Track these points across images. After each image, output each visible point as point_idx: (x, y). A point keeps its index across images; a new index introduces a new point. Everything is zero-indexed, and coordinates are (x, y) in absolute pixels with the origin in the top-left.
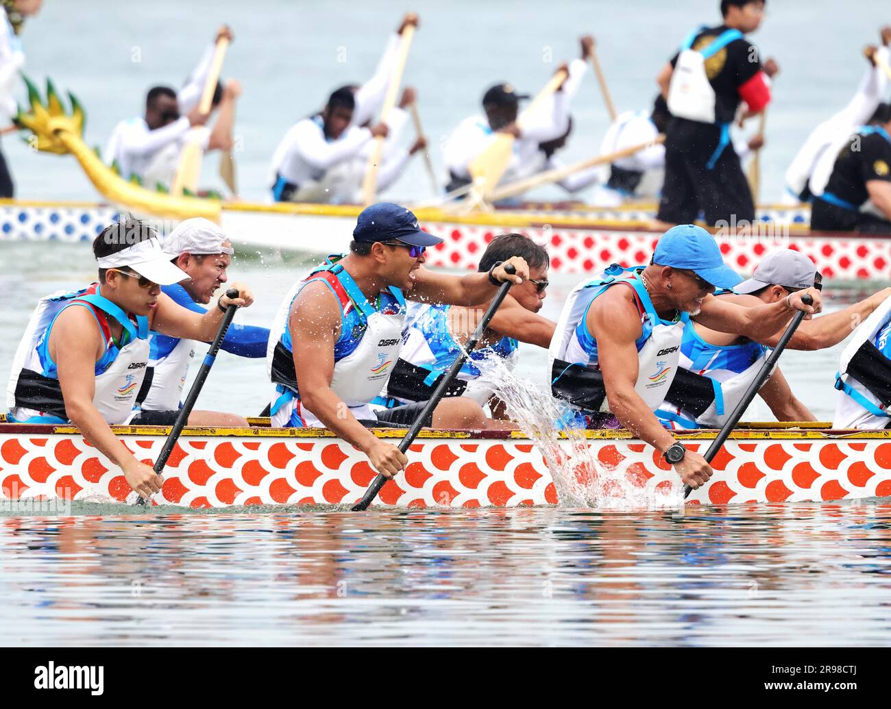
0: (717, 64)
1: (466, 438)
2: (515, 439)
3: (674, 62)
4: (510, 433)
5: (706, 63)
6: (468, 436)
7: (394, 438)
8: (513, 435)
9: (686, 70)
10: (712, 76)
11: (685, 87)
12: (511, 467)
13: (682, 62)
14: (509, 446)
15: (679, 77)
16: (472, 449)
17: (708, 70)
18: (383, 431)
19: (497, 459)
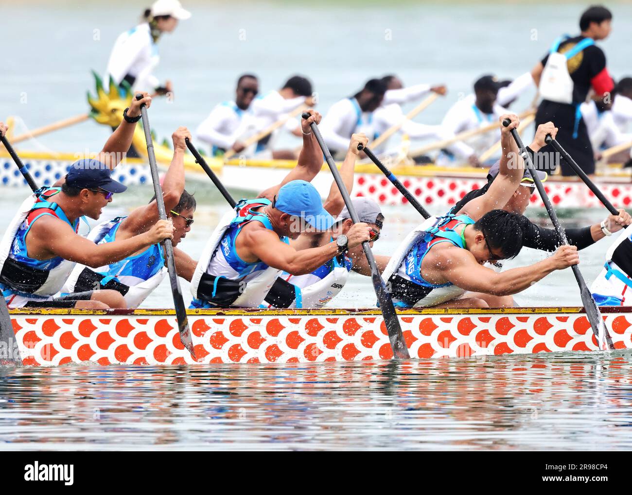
0: (576, 63)
1: (103, 315)
2: (137, 315)
3: (544, 62)
4: (133, 311)
5: (568, 62)
6: (105, 313)
7: (54, 314)
8: (136, 312)
9: (553, 67)
10: (571, 72)
11: (552, 79)
12: (132, 334)
13: (550, 61)
14: (132, 320)
15: (547, 72)
16: (107, 322)
17: (569, 68)
18: (47, 310)
19: (123, 329)
